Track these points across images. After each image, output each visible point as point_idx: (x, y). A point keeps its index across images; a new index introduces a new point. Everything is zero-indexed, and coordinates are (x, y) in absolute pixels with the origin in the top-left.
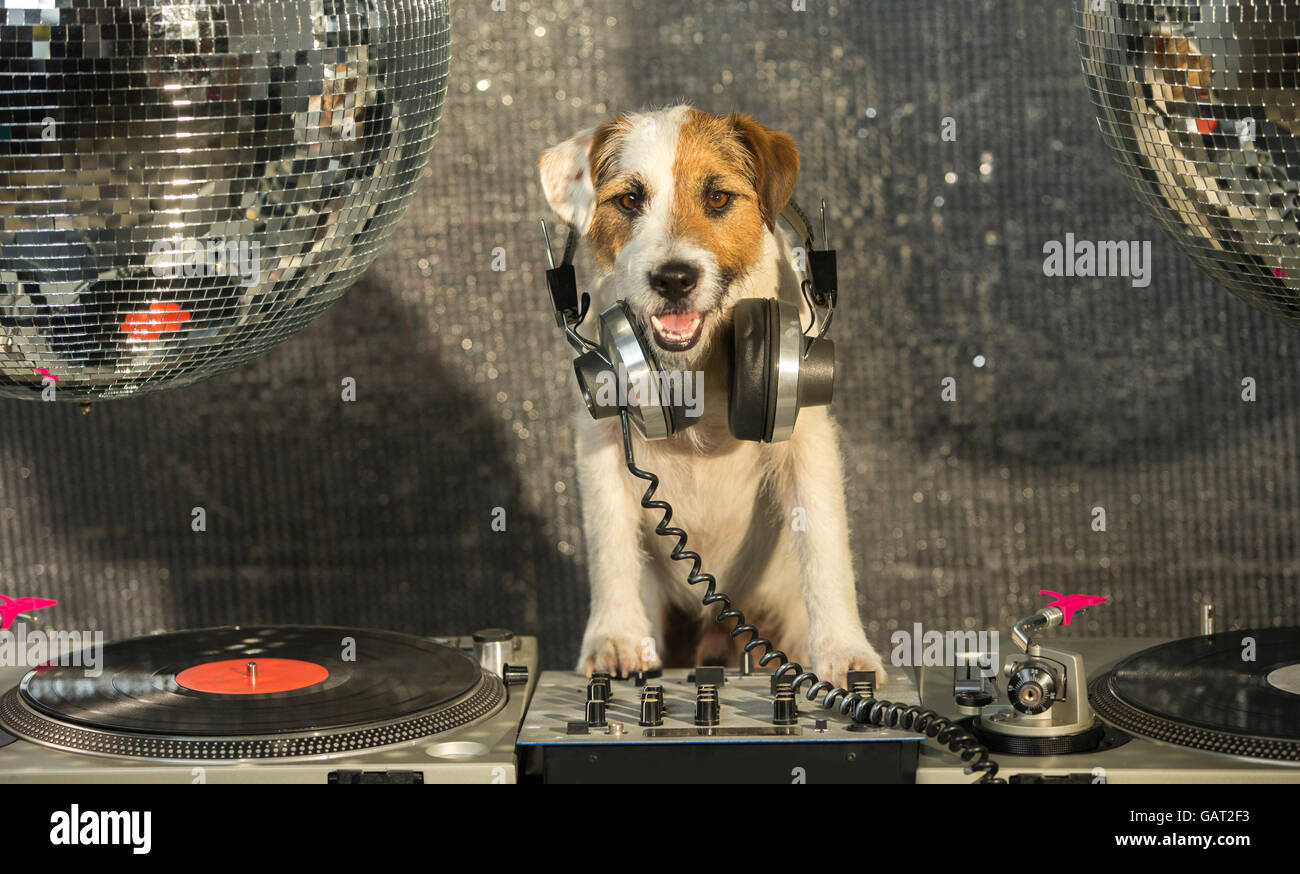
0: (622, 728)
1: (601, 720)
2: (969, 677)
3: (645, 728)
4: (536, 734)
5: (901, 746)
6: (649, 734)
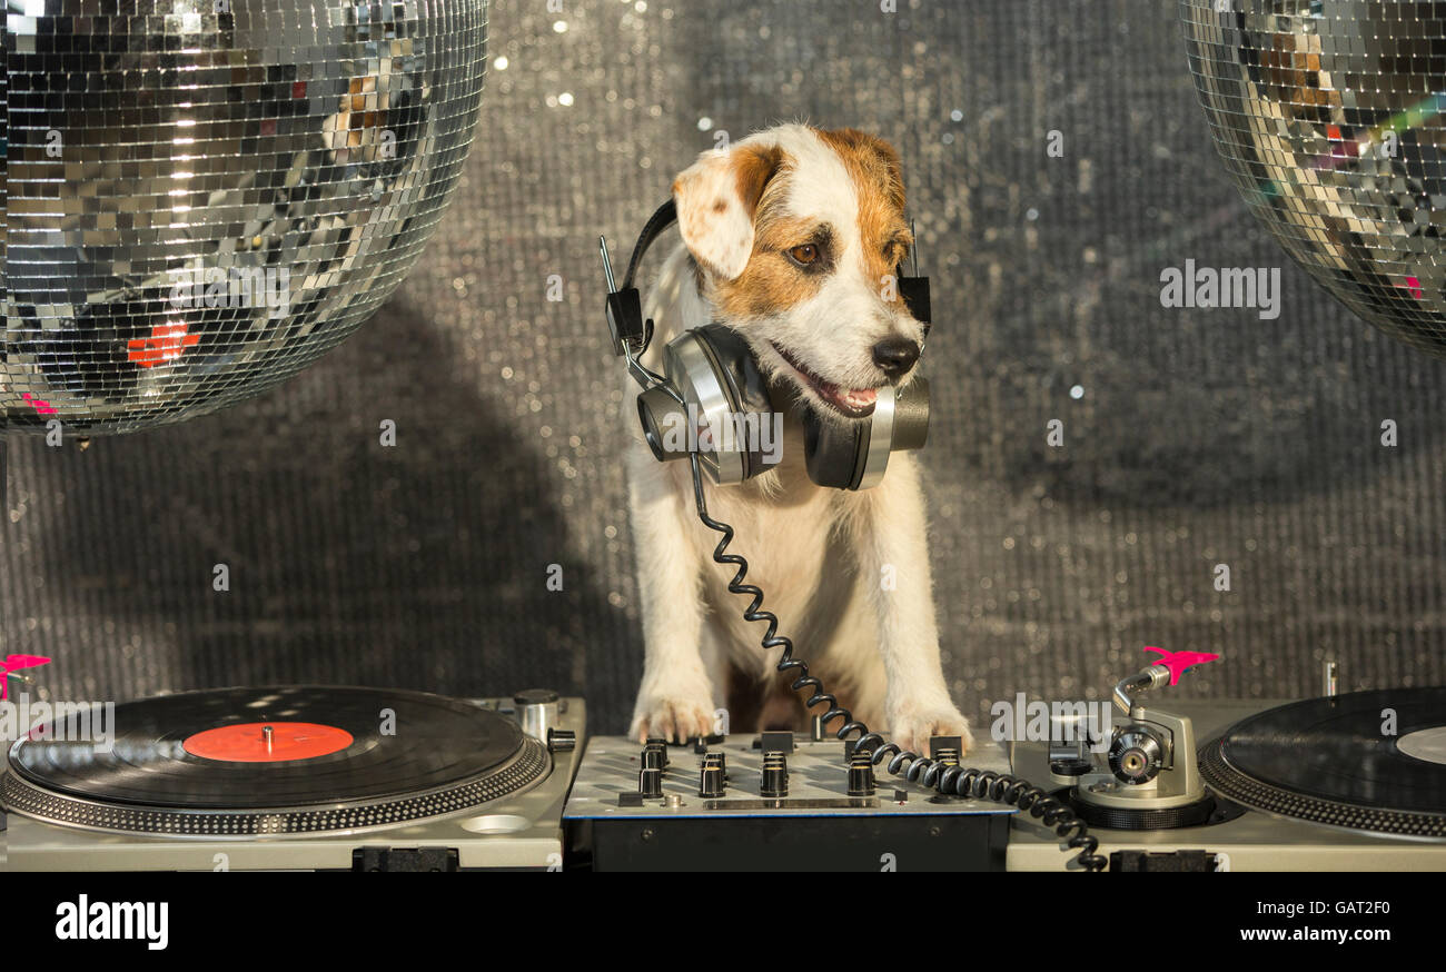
0: (680, 799)
1: (656, 791)
3: (705, 800)
4: (584, 807)
5: (990, 820)
6: (710, 806)
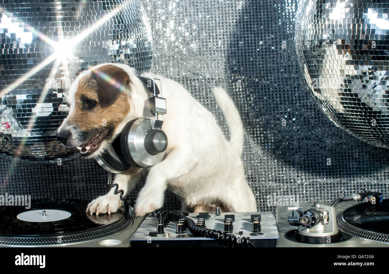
0: (169, 234)
1: (162, 231)
2: (293, 216)
3: (178, 234)
5: (270, 241)
6: (179, 236)
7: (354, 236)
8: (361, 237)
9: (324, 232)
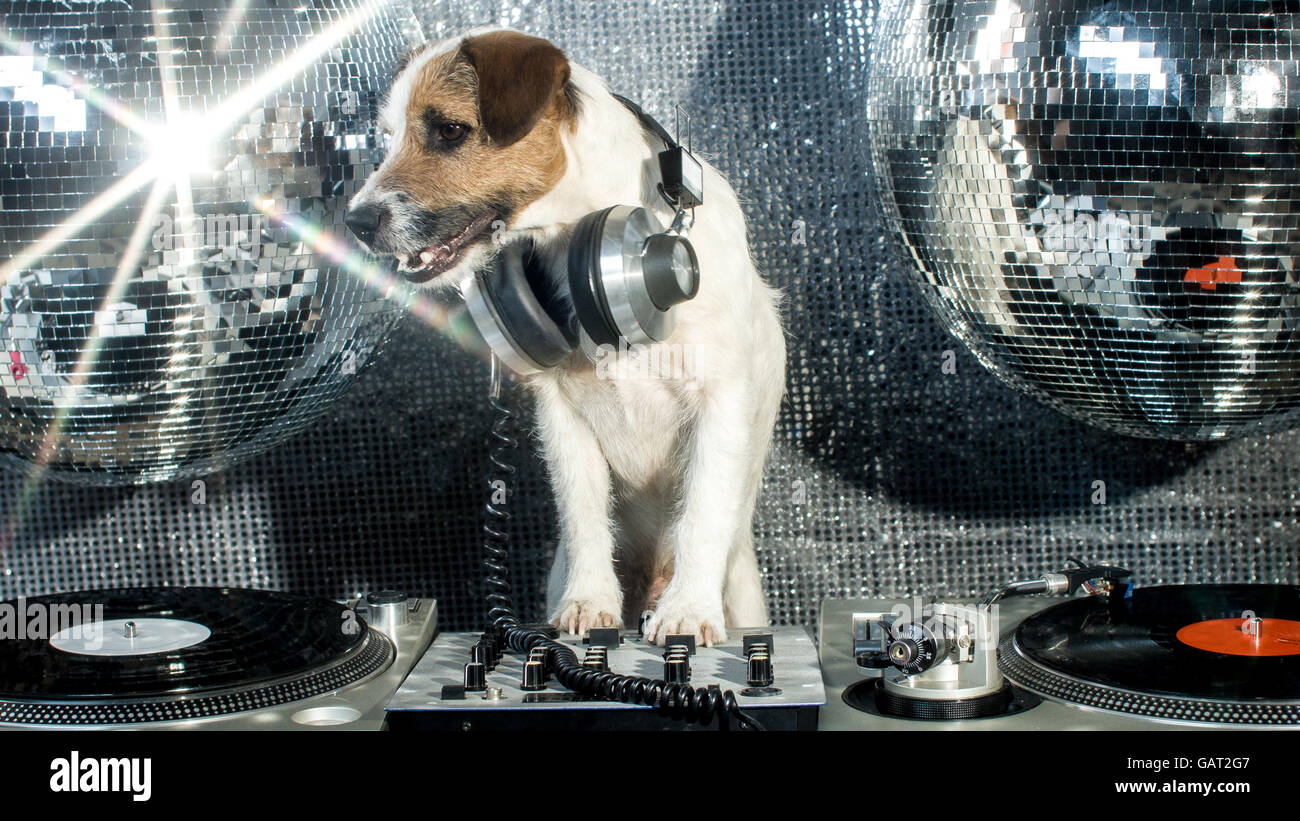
0: (500, 692)
2: (869, 637)
3: (526, 693)
4: (409, 699)
5: (799, 713)
6: (531, 699)
7: (1050, 697)
8: (1068, 699)
9: (960, 687)
